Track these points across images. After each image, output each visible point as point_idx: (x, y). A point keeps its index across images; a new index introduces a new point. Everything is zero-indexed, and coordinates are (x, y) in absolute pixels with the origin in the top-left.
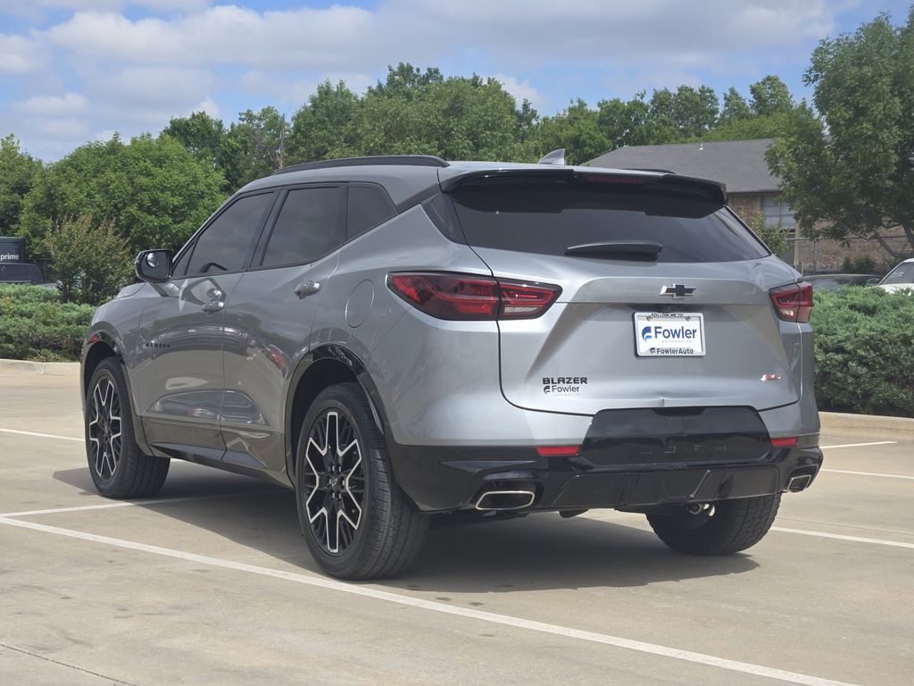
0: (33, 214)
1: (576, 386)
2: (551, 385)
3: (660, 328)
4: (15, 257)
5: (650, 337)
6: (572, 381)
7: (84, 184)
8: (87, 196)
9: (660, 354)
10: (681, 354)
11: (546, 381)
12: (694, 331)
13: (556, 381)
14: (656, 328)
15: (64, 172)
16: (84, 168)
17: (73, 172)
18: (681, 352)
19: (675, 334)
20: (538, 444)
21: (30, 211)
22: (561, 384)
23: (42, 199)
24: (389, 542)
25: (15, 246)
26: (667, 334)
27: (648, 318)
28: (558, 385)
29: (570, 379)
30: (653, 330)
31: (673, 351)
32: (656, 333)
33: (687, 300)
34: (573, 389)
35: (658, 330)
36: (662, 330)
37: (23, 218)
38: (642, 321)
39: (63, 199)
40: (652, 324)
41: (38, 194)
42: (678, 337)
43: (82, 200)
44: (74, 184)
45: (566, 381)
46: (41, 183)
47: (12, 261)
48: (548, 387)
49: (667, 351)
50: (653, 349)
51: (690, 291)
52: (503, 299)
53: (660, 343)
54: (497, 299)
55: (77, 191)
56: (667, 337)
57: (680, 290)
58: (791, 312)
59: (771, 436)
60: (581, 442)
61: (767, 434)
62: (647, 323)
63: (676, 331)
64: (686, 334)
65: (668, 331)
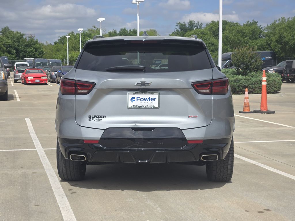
0: (275, 43)
1: (101, 118)
2: (91, 118)
3: (140, 97)
4: (270, 58)
5: (134, 101)
6: (100, 117)
7: (292, 33)
8: (292, 37)
9: (138, 107)
11: (90, 117)
12: (155, 99)
13: (93, 117)
14: (137, 97)
15: (285, 29)
16: (292, 27)
17: (288, 29)
19: (146, 100)
20: (83, 139)
21: (275, 42)
22: (95, 118)
23: (278, 38)
24: (64, 168)
25: (271, 54)
26: (142, 100)
27: (134, 94)
28: (94, 118)
29: (99, 116)
30: (136, 98)
31: (144, 106)
32: (137, 99)
33: (147, 87)
34: (99, 120)
35: (138, 98)
36: (140, 98)
37: (271, 45)
38: (130, 95)
39: (284, 38)
40: (136, 96)
41: (277, 37)
42: (147, 101)
43: (290, 38)
44: (288, 33)
45: (97, 117)
46: (278, 33)
47: (270, 59)
48: (90, 119)
49: (141, 106)
50: (135, 105)
51: (149, 83)
52: (77, 88)
53: (138, 103)
54: (75, 88)
55: (289, 35)
56: (142, 101)
57: (144, 84)
58: (208, 91)
59: (187, 139)
60: (99, 139)
61: (185, 138)
62: (133, 96)
63: (146, 98)
64: (151, 100)
65: (143, 99)
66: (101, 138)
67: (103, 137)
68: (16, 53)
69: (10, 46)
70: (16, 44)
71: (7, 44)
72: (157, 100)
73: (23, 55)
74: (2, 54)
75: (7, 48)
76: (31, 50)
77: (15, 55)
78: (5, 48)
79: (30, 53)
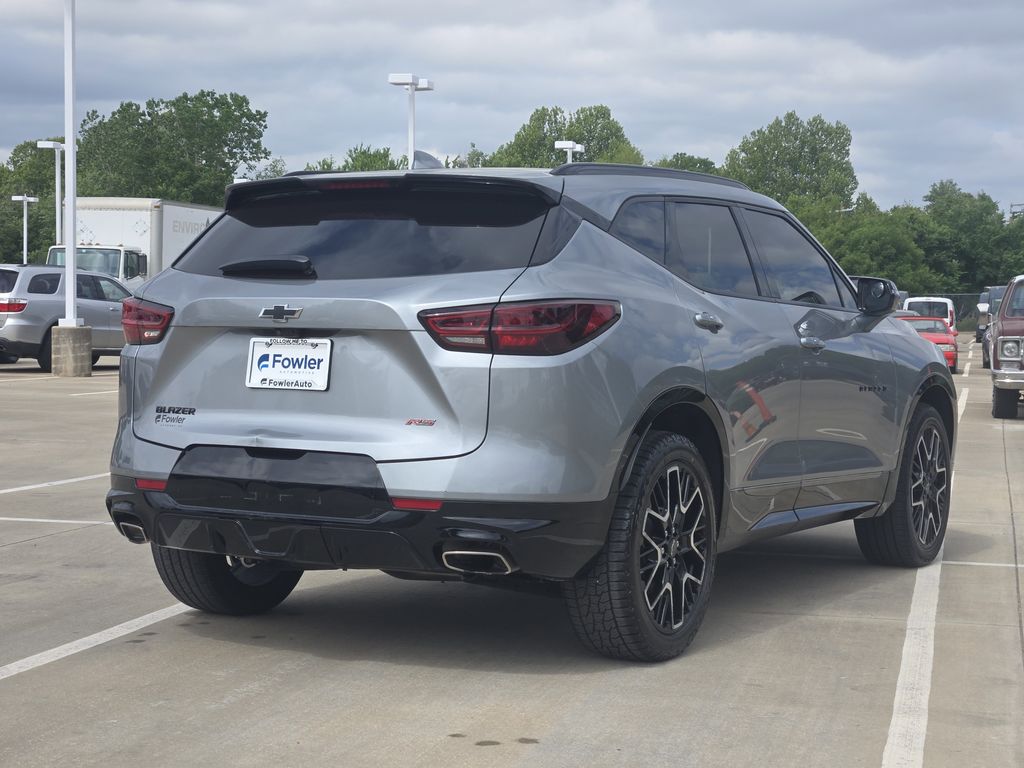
1: (183, 416)
2: (162, 414)
3: (280, 356)
5: (266, 366)
6: (181, 411)
9: (272, 386)
10: (297, 387)
12: (320, 361)
13: (167, 410)
14: (275, 356)
18: (297, 384)
19: (296, 363)
20: (135, 475)
26: (286, 363)
27: (268, 344)
28: (168, 415)
29: (180, 409)
30: (271, 358)
31: (288, 384)
32: (275, 361)
33: (293, 323)
34: (178, 421)
35: (277, 358)
36: (281, 359)
38: (259, 346)
40: (272, 351)
42: (300, 367)
45: (176, 410)
48: (159, 417)
49: (281, 383)
50: (265, 380)
51: (293, 313)
53: (276, 374)
56: (286, 368)
57: (279, 312)
58: (481, 341)
59: (390, 494)
60: (166, 477)
61: (384, 491)
62: (265, 351)
63: (297, 359)
64: (309, 364)
65: (288, 359)
66: (172, 475)
67: (178, 471)
68: (961, 268)
69: (942, 245)
70: (965, 240)
71: (934, 236)
72: (325, 365)
73: (987, 277)
74: (908, 271)
75: (929, 251)
76: (1018, 257)
77: (957, 276)
78: (921, 252)
79: (1011, 267)
